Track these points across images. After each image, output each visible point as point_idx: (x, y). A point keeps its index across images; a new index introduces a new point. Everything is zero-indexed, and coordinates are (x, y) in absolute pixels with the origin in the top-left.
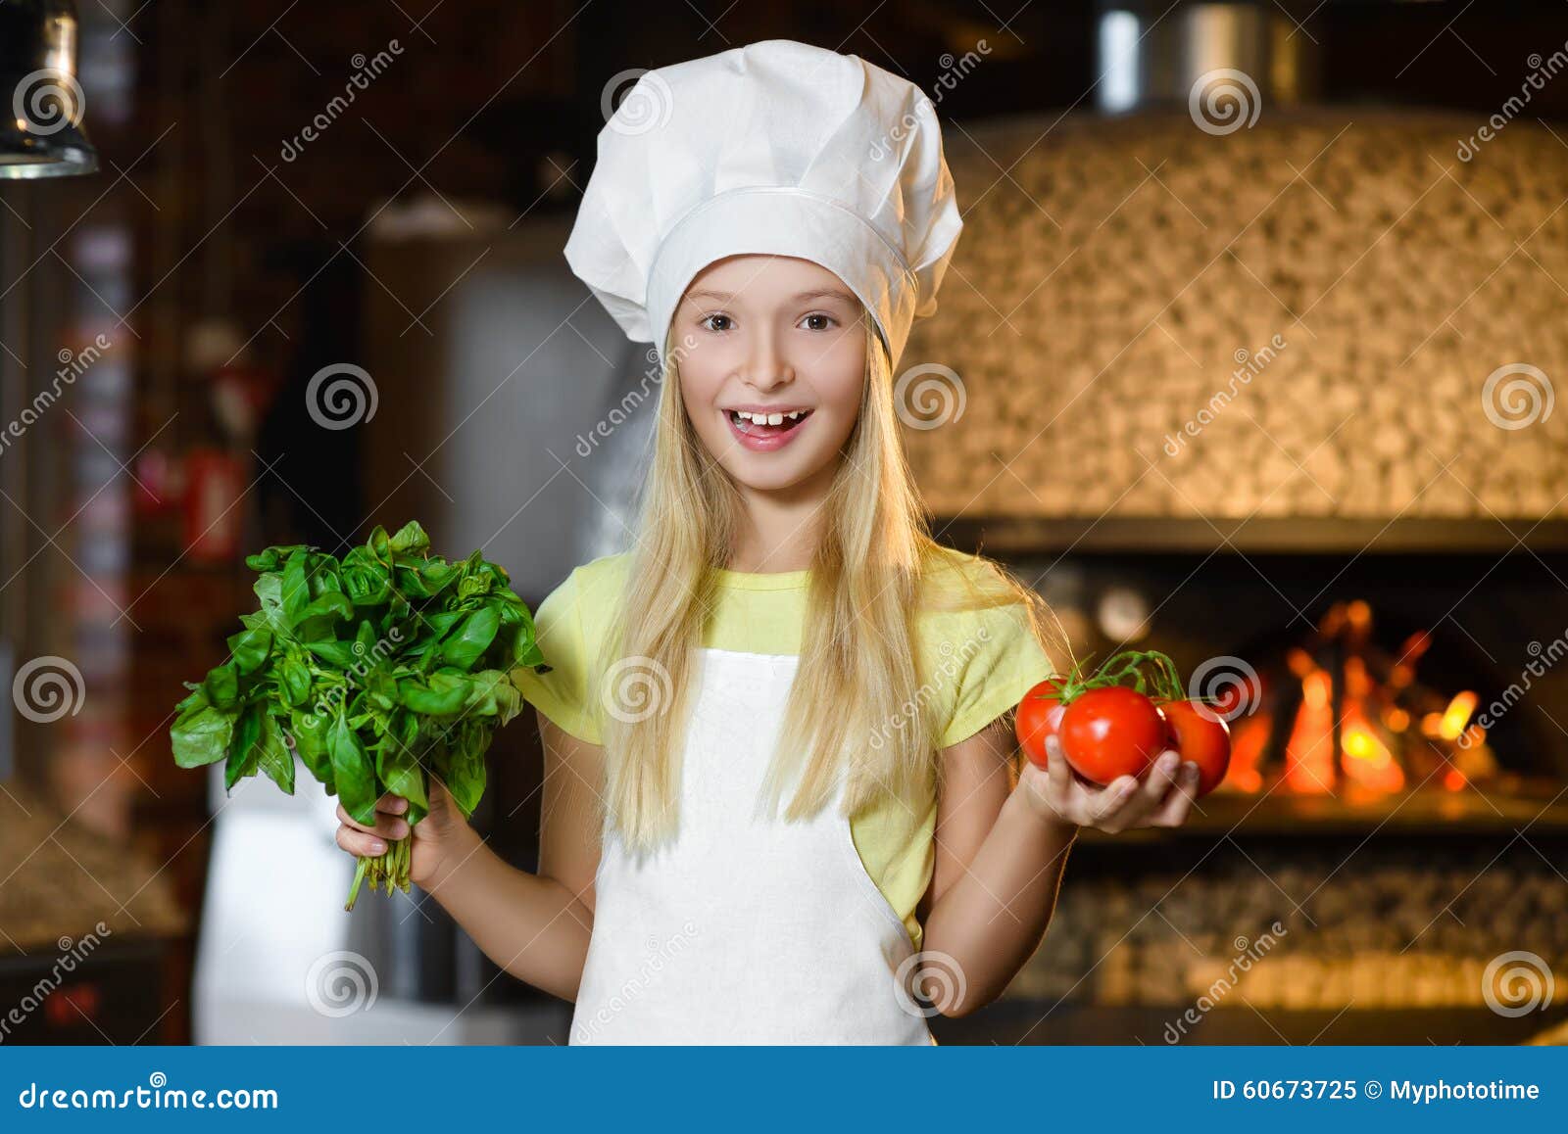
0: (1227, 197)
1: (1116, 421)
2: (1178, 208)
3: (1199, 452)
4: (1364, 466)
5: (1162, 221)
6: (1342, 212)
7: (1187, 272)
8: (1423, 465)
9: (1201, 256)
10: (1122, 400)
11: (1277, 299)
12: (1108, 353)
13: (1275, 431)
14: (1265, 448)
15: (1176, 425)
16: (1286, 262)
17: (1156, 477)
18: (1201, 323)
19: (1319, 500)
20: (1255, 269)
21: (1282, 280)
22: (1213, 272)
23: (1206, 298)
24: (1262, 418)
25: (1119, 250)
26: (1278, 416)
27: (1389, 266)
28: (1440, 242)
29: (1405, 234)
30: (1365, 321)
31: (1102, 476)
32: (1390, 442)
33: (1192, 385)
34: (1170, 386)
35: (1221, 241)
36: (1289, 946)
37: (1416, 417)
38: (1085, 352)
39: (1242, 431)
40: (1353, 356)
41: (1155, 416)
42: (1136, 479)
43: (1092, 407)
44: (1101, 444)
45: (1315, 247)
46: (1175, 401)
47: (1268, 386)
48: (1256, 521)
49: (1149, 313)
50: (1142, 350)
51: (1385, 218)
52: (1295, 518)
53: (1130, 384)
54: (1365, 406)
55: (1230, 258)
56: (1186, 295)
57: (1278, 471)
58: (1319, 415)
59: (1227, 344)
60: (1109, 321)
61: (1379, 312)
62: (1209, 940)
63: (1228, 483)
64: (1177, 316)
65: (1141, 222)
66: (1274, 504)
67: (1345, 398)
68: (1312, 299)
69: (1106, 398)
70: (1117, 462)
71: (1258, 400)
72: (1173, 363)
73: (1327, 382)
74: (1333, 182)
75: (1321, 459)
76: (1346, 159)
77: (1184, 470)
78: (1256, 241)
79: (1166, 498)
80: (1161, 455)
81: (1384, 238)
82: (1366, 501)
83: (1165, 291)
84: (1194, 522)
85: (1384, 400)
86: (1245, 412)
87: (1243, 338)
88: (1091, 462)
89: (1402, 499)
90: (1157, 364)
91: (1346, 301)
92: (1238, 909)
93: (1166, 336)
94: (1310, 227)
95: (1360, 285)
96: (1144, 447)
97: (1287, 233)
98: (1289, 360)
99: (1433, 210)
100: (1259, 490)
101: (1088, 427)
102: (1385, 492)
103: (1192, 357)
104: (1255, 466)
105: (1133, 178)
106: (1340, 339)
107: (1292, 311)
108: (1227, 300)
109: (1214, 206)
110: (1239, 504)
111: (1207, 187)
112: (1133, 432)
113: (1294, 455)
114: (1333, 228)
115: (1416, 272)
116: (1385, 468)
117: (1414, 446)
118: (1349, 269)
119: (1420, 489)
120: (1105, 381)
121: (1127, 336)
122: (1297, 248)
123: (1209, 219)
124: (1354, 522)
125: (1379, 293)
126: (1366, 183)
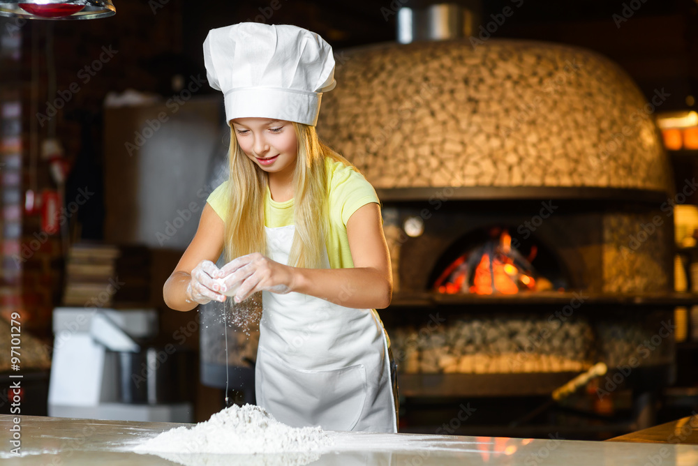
0: (450, 70)
1: (411, 153)
2: (431, 74)
3: (442, 163)
4: (503, 168)
5: (426, 79)
6: (493, 75)
7: (435, 97)
8: (525, 167)
9: (441, 92)
10: (412, 145)
11: (469, 107)
12: (407, 128)
13: (469, 156)
14: (466, 162)
15: (433, 154)
16: (472, 93)
17: (426, 173)
18: (442, 116)
19: (486, 180)
20: (461, 95)
21: (470, 100)
22: (446, 97)
23: (443, 107)
24: (464, 151)
25: (410, 90)
26: (470, 150)
27: (511, 94)
28: (529, 86)
29: (516, 83)
30: (502, 114)
31: (406, 173)
32: (512, 159)
33: (439, 139)
34: (430, 139)
35: (448, 86)
36: (477, 350)
37: (521, 150)
38: (399, 128)
39: (458, 155)
40: (498, 127)
41: (425, 150)
42: (419, 174)
43: (402, 147)
44: (405, 161)
45: (483, 88)
46: (432, 145)
47: (467, 139)
48: (463, 188)
49: (422, 112)
50: (419, 126)
51: (509, 77)
52: (478, 187)
53: (415, 139)
54: (503, 146)
55: (452, 92)
56: (436, 106)
57: (471, 170)
58: (486, 149)
59: (451, 124)
60: (408, 116)
61: (507, 111)
62: (447, 349)
63: (453, 175)
64: (433, 114)
65: (418, 80)
66: (470, 182)
67: (495, 143)
68: (482, 106)
69: (407, 144)
70: (411, 167)
71: (463, 143)
72: (432, 131)
73: (488, 137)
74: (490, 64)
75: (487, 165)
76: (493, 56)
77: (437, 170)
78: (461, 86)
79: (429, 181)
80: (428, 164)
81: (508, 84)
82: (503, 180)
83: (428, 104)
84: (441, 189)
85: (509, 144)
86: (459, 148)
87: (457, 121)
88: (401, 168)
89: (517, 180)
90: (425, 131)
91: (495, 107)
92: (458, 336)
93: (428, 121)
94: (481, 80)
95: (500, 102)
96: (421, 162)
97: (473, 83)
98: (474, 129)
99: (526, 74)
100: (464, 176)
101: (400, 156)
102: (511, 177)
103: (438, 129)
104: (462, 168)
105: (415, 64)
106: (493, 121)
107: (475, 112)
108: (451, 107)
109: (445, 73)
110: (457, 182)
111: (442, 66)
112: (417, 156)
113: (476, 164)
114: (490, 81)
115: (520, 97)
116: (510, 168)
117: (521, 160)
118: (496, 96)
119: (523, 176)
120: (406, 138)
121: (415, 122)
122: (476, 88)
123: (444, 78)
124: (499, 188)
125: (507, 104)
126: (501, 64)
